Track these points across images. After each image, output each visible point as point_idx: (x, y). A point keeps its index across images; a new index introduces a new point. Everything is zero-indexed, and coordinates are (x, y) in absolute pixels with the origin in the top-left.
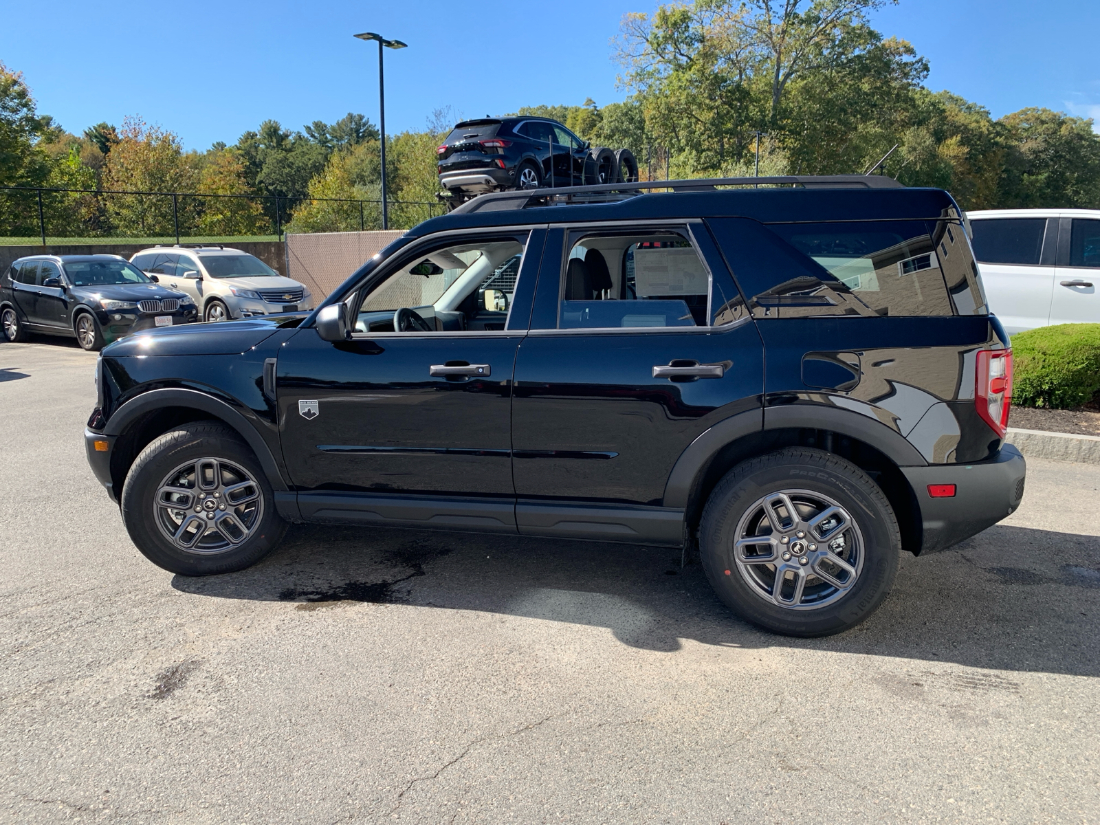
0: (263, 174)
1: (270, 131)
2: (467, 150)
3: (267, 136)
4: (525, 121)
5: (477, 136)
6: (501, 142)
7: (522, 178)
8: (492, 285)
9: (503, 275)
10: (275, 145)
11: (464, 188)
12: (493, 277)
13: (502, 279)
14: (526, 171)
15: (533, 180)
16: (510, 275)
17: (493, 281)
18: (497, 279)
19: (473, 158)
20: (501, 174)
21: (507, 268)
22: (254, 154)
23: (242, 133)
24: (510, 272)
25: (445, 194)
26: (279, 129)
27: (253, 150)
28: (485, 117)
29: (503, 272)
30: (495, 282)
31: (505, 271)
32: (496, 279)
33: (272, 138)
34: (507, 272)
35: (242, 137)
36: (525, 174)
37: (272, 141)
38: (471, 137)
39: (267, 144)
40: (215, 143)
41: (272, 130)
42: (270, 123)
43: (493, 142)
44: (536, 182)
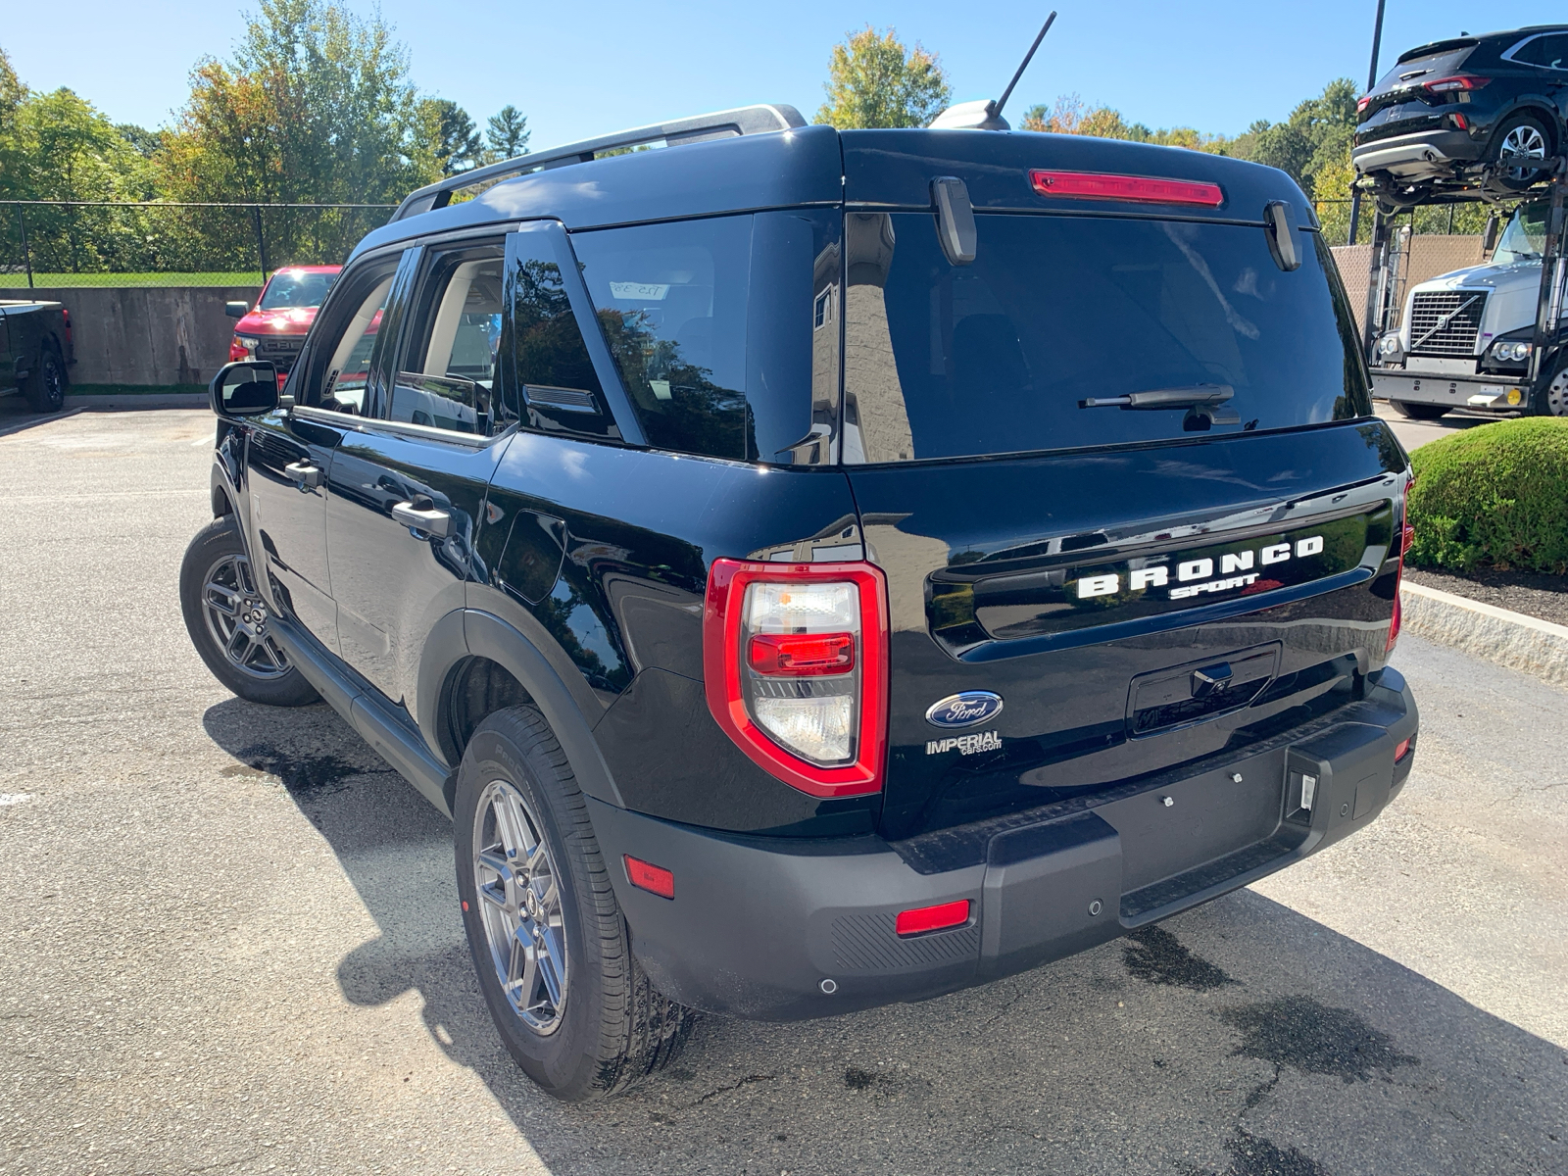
0: (1313, 165)
1: (1339, 96)
2: (1401, 102)
3: (1331, 106)
4: (1540, 35)
5: (1424, 73)
6: (1465, 82)
7: (1506, 145)
8: (1429, 343)
9: (1450, 325)
10: (1342, 118)
11: (1393, 170)
12: (1433, 329)
13: (1449, 331)
14: (1519, 130)
15: (1532, 147)
16: (1465, 325)
17: (1433, 336)
18: (1442, 331)
19: (1411, 115)
20: (1457, 139)
21: (1460, 313)
22: (1305, 134)
23: (1297, 102)
24: (1465, 319)
25: (1364, 184)
26: (1353, 92)
27: (1304, 129)
28: (1459, 37)
29: (1452, 319)
30: (1435, 337)
31: (1456, 318)
32: (1437, 331)
33: (1339, 107)
34: (1459, 319)
35: (1296, 111)
36: (1514, 137)
37: (1338, 113)
38: (1414, 76)
39: (1331, 116)
40: (1255, 123)
41: (1342, 94)
42: (1340, 84)
43: (1449, 82)
44: (1542, 151)
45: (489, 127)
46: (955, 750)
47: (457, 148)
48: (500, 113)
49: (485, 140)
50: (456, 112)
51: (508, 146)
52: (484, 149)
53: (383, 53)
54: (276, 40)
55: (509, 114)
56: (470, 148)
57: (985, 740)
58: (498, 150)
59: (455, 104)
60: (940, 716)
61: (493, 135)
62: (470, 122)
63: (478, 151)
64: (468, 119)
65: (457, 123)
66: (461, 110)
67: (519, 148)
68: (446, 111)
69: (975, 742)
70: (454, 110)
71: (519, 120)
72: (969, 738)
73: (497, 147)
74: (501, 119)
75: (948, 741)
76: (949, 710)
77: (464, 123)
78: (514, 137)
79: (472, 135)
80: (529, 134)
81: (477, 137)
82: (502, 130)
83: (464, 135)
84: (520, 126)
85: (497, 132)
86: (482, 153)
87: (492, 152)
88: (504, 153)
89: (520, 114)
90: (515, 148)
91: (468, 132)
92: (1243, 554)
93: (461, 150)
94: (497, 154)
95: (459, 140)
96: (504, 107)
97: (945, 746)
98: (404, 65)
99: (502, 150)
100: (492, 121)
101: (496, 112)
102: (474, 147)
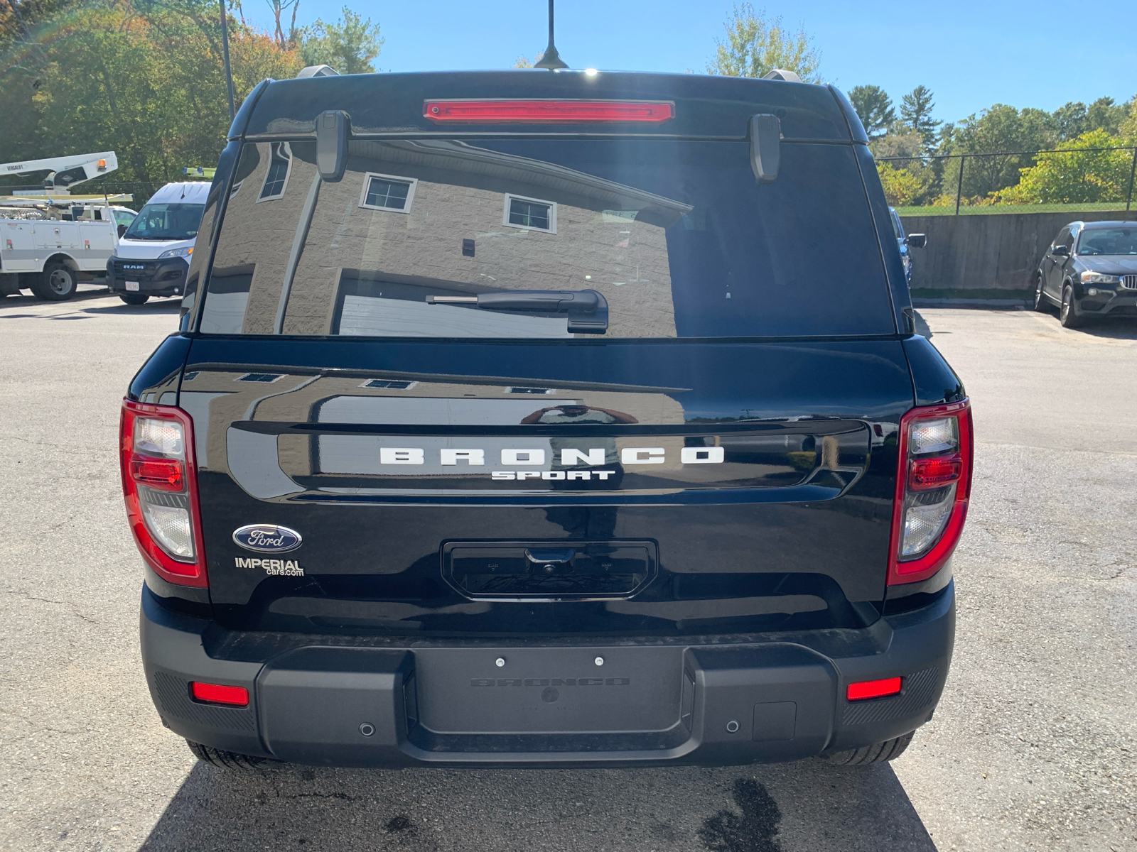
45: (902, 102)
46: (259, 568)
47: (876, 120)
48: (913, 92)
49: (898, 114)
50: (879, 93)
51: (915, 116)
52: (896, 119)
53: (802, 56)
54: (733, 55)
55: (920, 92)
56: (885, 120)
57: (287, 567)
58: (907, 120)
59: (879, 87)
60: (244, 538)
61: (905, 108)
62: (888, 100)
63: (892, 121)
64: (887, 98)
65: (879, 101)
66: (883, 91)
67: (923, 117)
68: (871, 93)
69: (277, 565)
70: (877, 92)
71: (927, 96)
72: (272, 561)
73: (907, 117)
74: (913, 96)
75: (253, 560)
76: (250, 536)
77: (884, 101)
78: (921, 108)
79: (889, 109)
80: (933, 105)
81: (892, 110)
82: (912, 104)
83: (882, 110)
84: (927, 100)
85: (908, 106)
86: (894, 122)
87: (902, 121)
88: (911, 122)
89: (929, 91)
90: (920, 118)
91: (886, 107)
92: (591, 451)
93: (878, 122)
94: (906, 123)
95: (878, 114)
96: (917, 87)
97: (251, 563)
98: (815, 63)
99: (910, 119)
100: (906, 98)
101: (910, 91)
102: (888, 119)
